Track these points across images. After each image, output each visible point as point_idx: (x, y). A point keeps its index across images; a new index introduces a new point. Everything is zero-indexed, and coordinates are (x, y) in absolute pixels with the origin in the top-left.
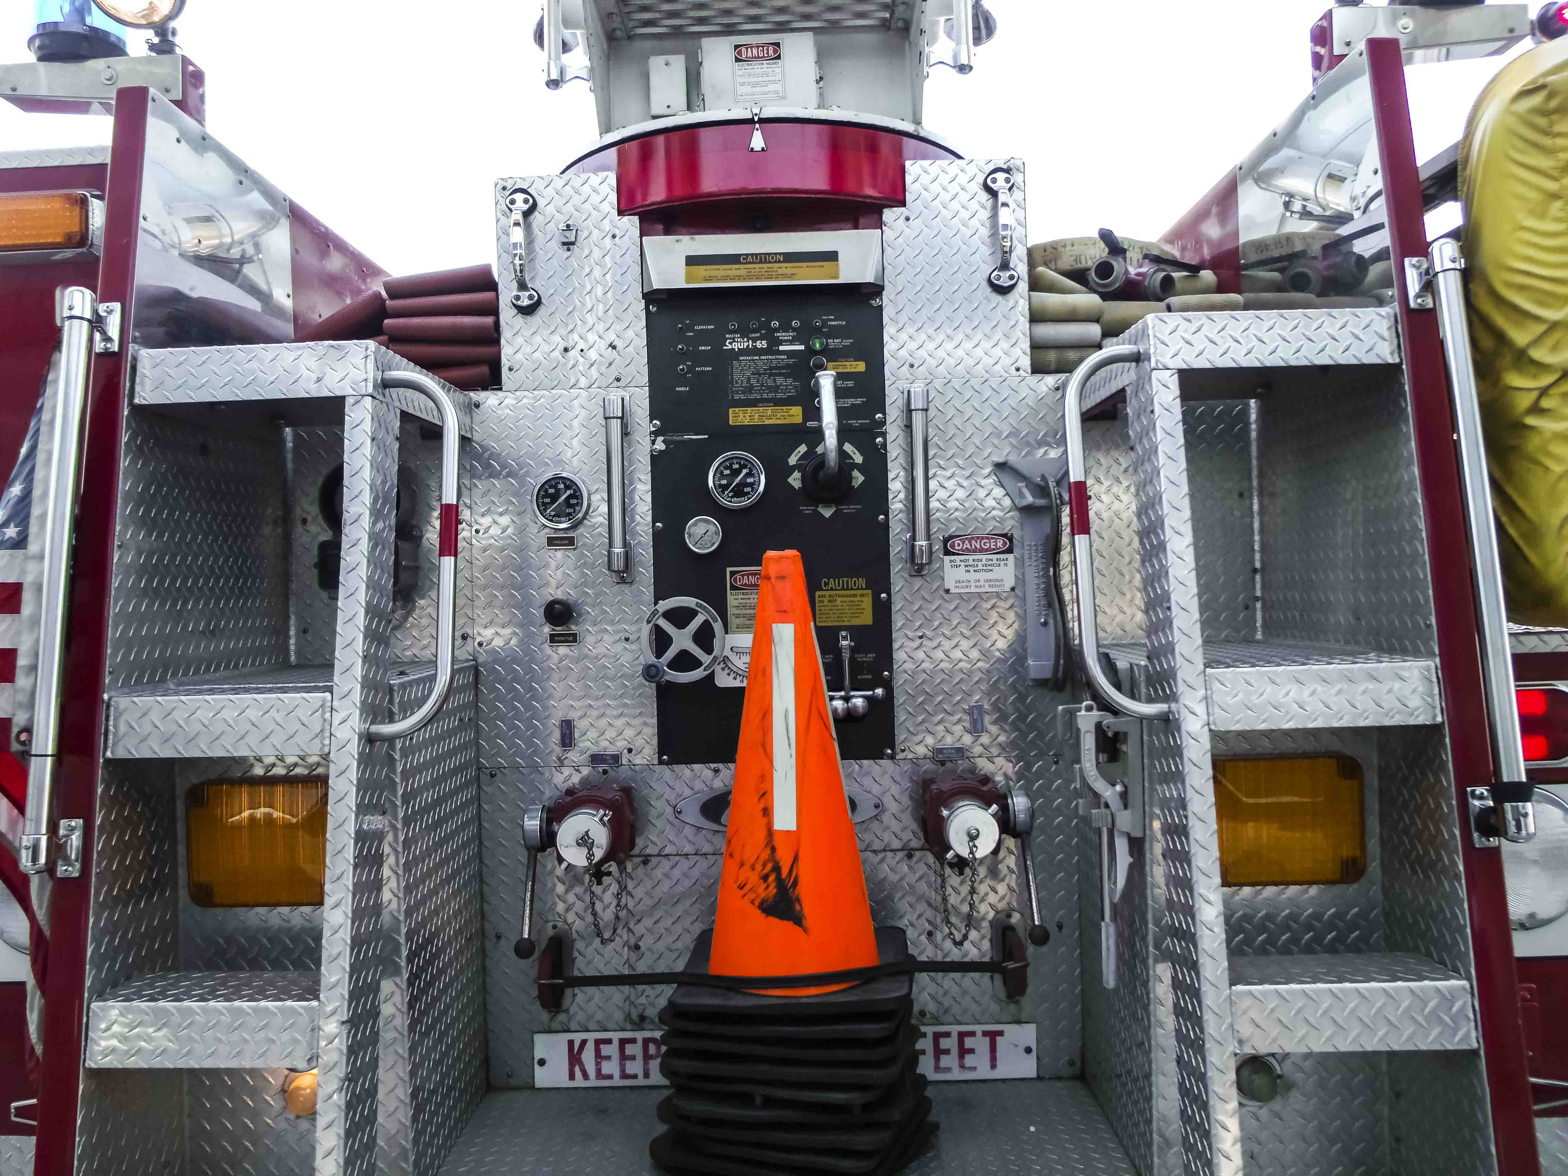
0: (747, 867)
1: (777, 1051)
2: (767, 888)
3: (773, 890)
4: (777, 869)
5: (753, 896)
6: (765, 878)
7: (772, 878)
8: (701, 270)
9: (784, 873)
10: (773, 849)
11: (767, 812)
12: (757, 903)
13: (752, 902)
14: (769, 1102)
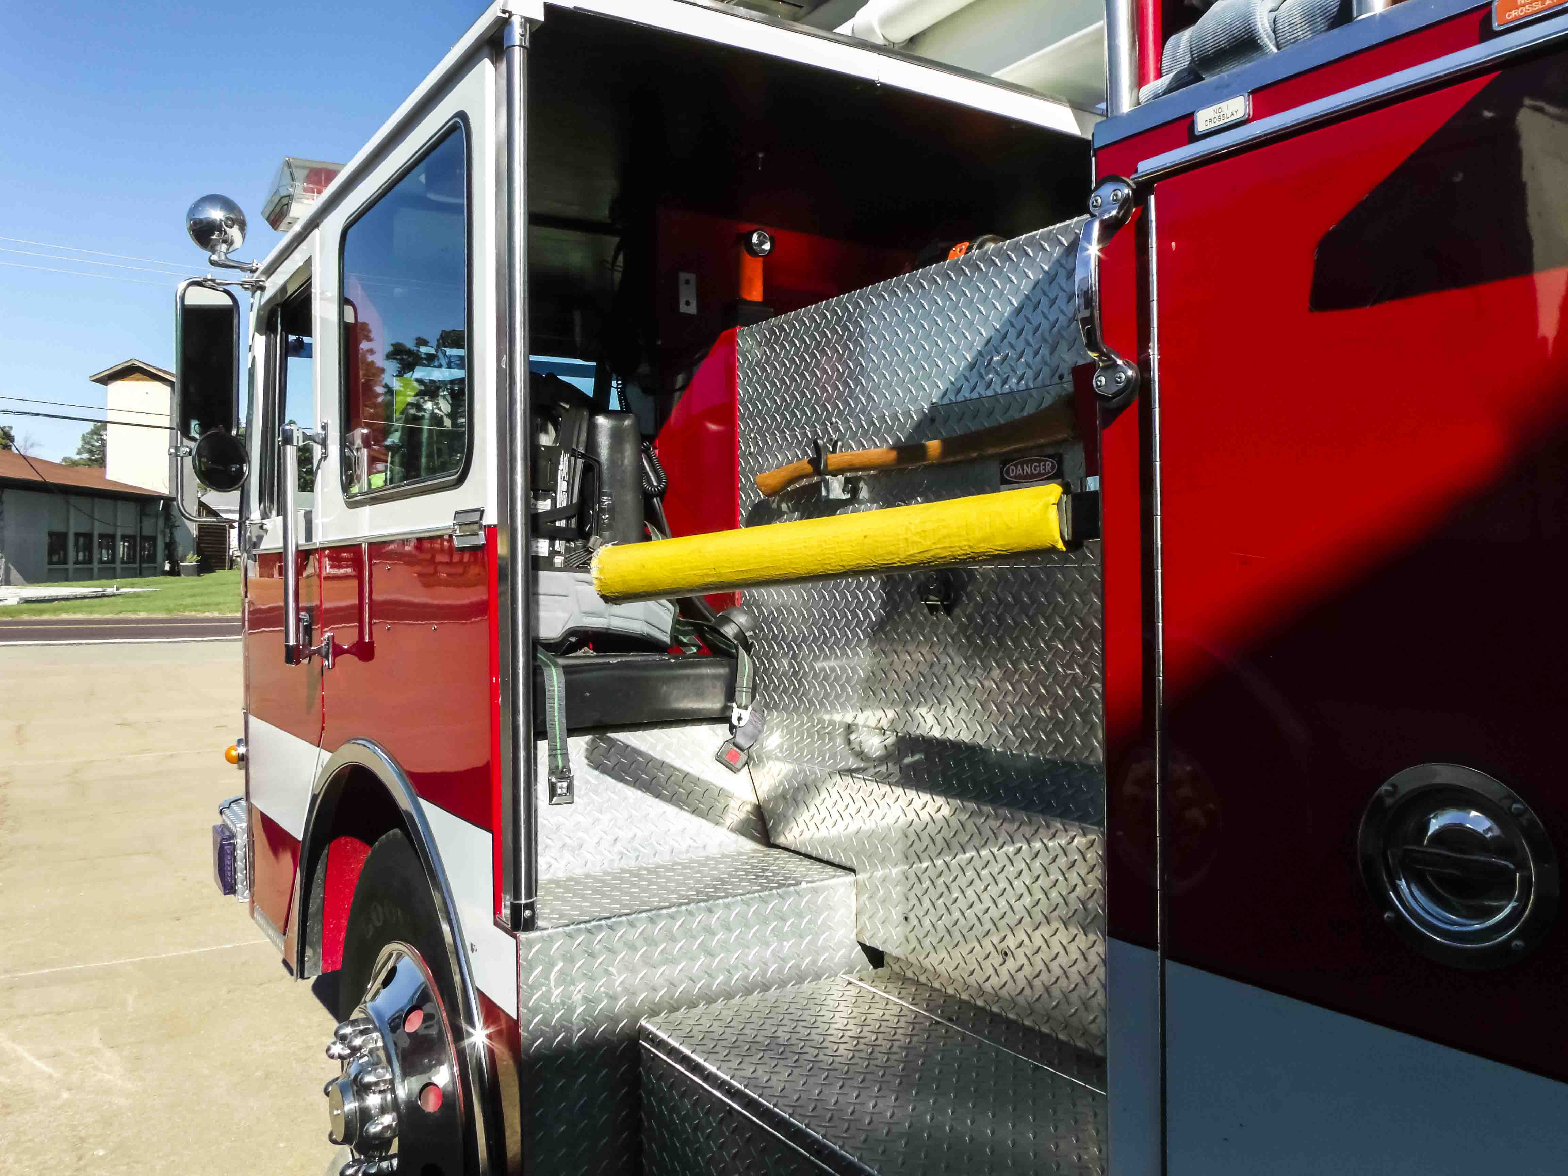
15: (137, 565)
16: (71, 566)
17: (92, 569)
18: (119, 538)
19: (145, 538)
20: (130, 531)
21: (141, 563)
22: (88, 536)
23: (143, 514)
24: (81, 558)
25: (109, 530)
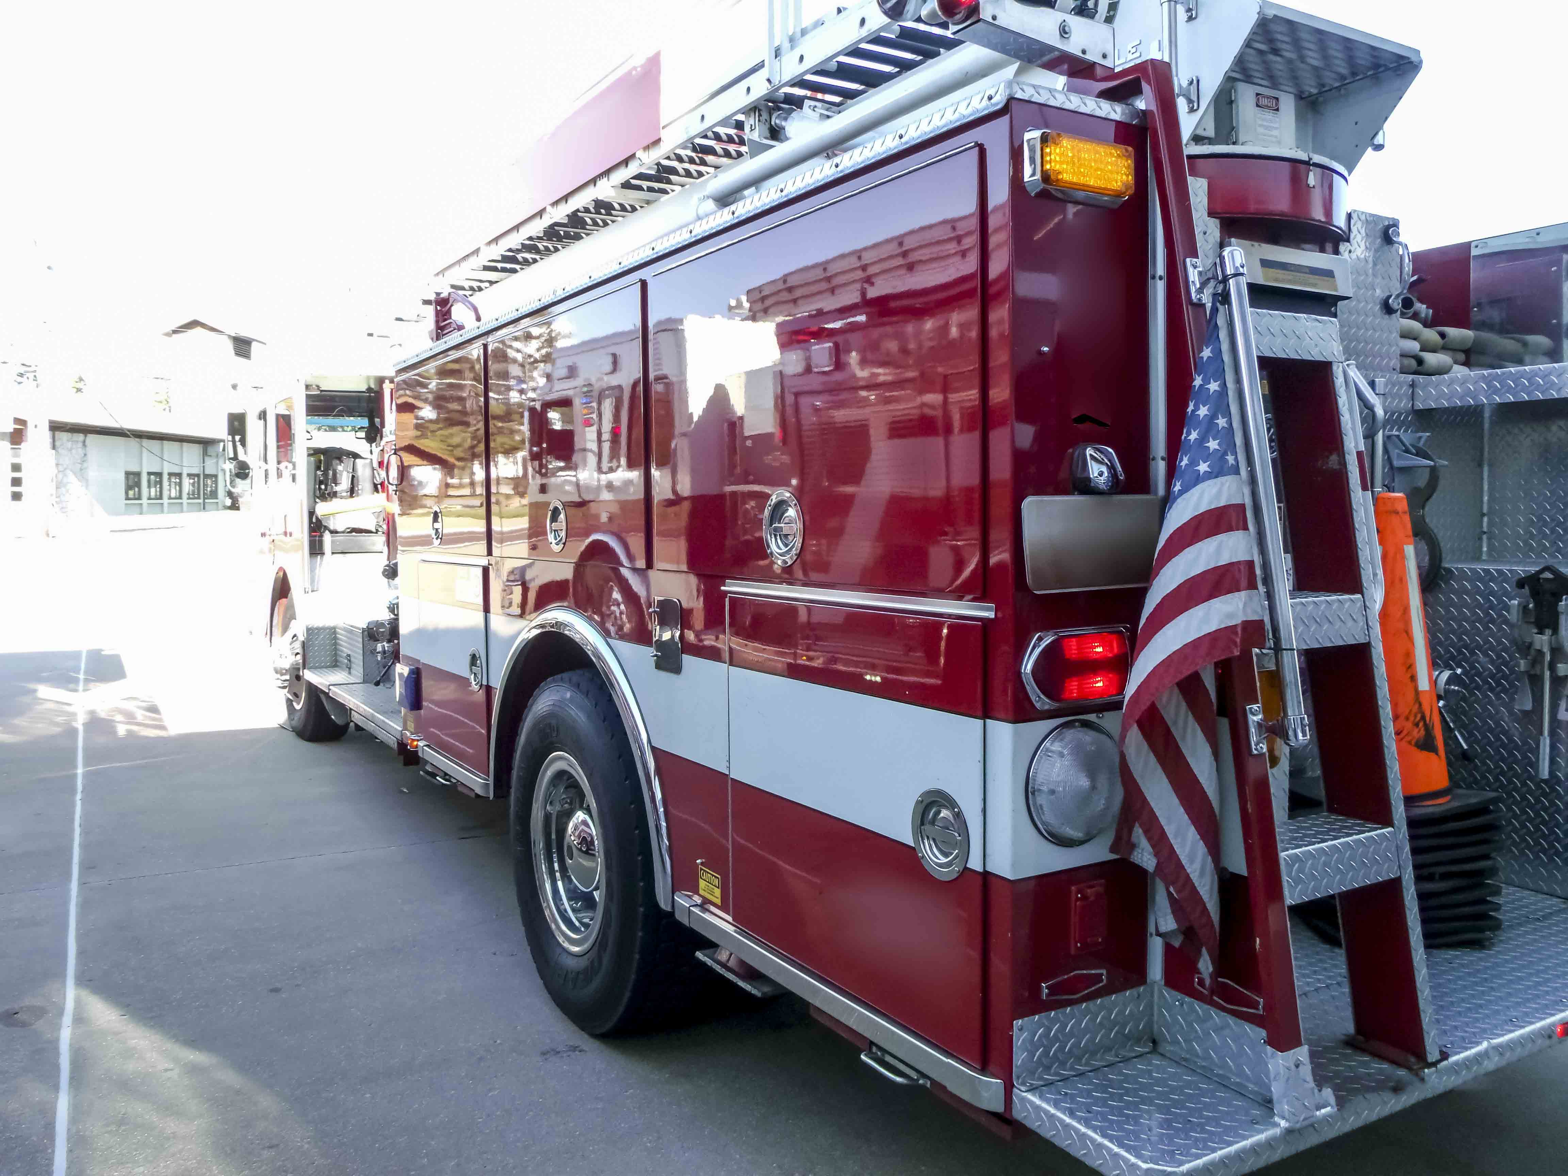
0: (1402, 718)
1: (1450, 840)
2: (1419, 732)
3: (1422, 732)
4: (1423, 718)
5: (1410, 738)
6: (1417, 725)
7: (1421, 724)
8: (1272, 272)
9: (1428, 719)
10: (1420, 705)
11: (1413, 678)
12: (1413, 742)
13: (1410, 743)
14: (1445, 876)
15: (201, 501)
16: (144, 501)
17: (162, 504)
18: (184, 476)
19: (206, 476)
20: (195, 471)
21: (204, 499)
22: (159, 475)
23: (205, 453)
24: (153, 494)
25: (176, 470)
